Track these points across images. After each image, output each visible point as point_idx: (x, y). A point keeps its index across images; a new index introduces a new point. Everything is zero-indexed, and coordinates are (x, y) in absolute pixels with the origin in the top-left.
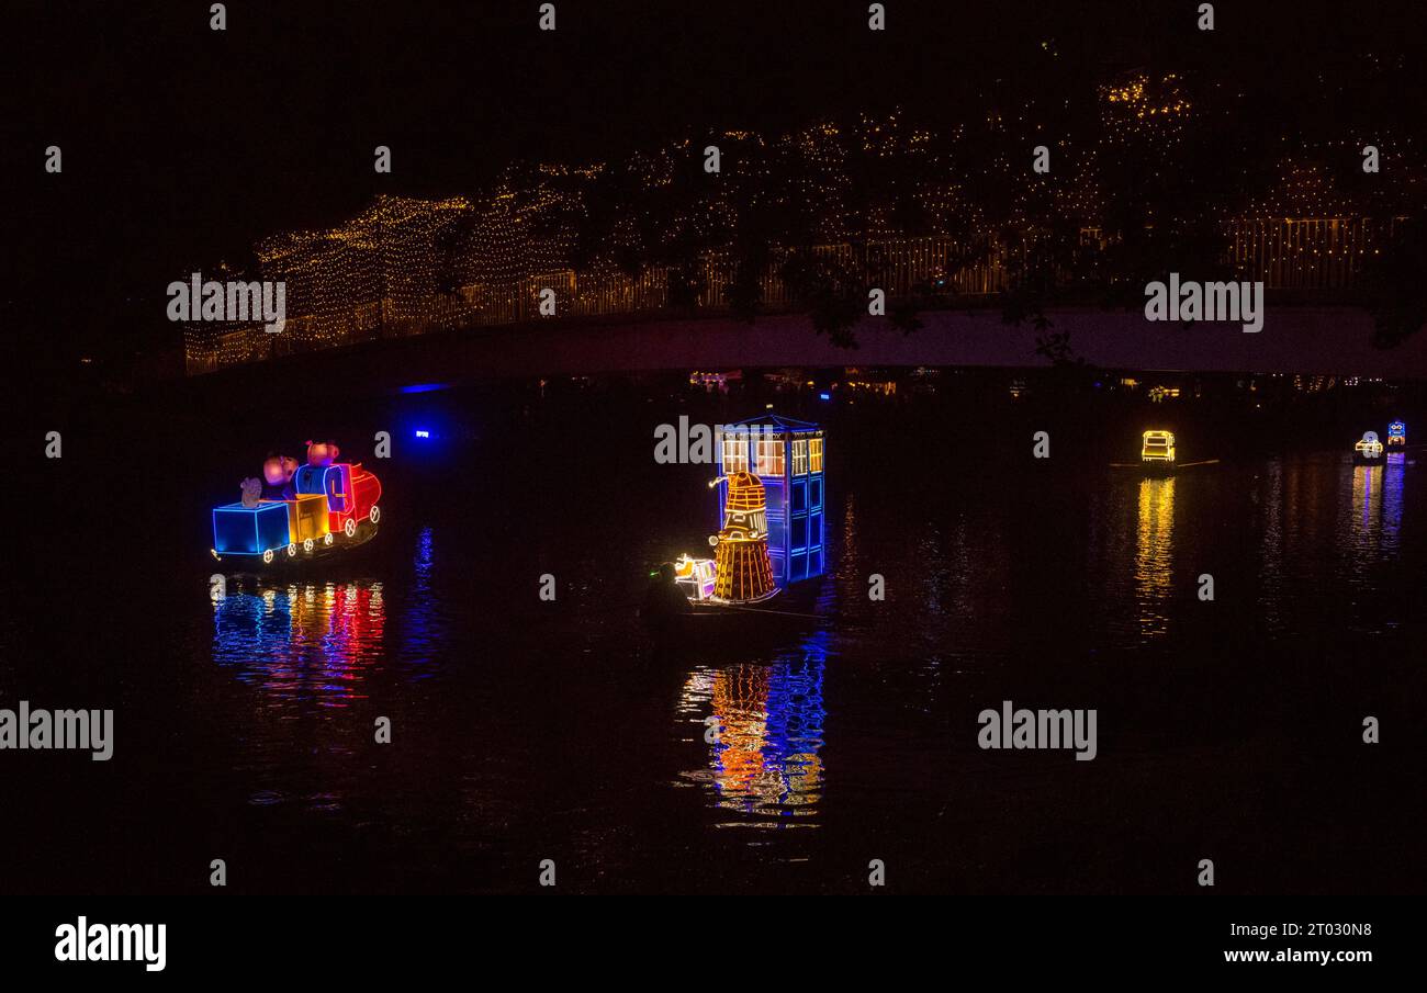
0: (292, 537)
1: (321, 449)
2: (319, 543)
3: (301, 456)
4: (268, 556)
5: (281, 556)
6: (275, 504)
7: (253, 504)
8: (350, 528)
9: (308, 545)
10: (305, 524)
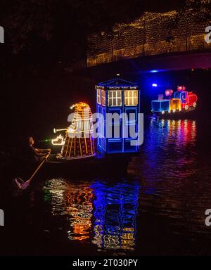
0: (170, 109)
1: (180, 88)
2: (177, 110)
3: (175, 90)
4: (163, 112)
5: (166, 113)
6: (166, 100)
7: (160, 100)
8: (186, 107)
9: (174, 111)
10: (174, 105)
